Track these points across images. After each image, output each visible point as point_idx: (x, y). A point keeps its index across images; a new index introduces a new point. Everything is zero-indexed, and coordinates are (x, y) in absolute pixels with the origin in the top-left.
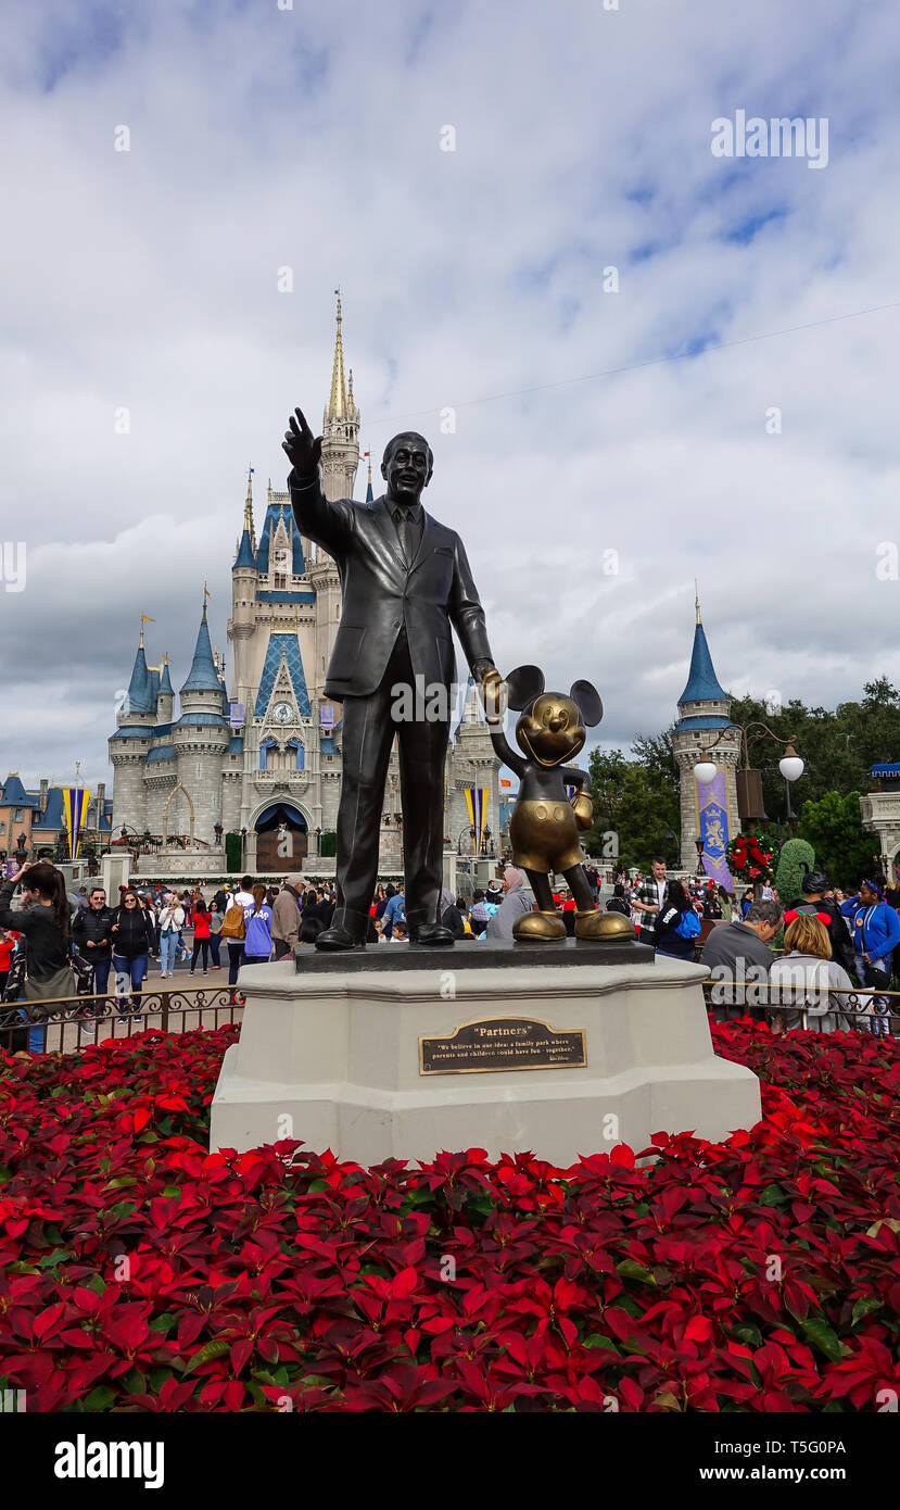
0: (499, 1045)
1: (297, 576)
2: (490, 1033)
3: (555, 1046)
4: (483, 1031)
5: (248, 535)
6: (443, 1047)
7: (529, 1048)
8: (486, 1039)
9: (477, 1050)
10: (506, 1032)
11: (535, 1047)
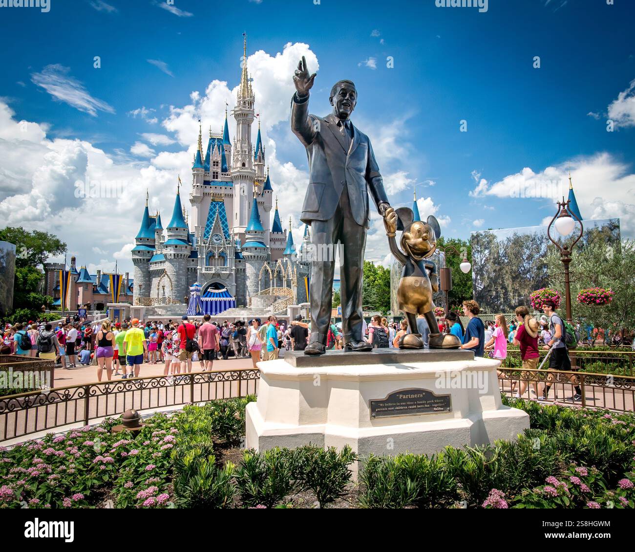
0: (409, 403)
1: (224, 173)
2: (404, 397)
3: (437, 403)
4: (401, 396)
5: (199, 153)
6: (381, 405)
7: (424, 404)
8: (403, 400)
9: (398, 406)
10: (413, 396)
11: (427, 404)
